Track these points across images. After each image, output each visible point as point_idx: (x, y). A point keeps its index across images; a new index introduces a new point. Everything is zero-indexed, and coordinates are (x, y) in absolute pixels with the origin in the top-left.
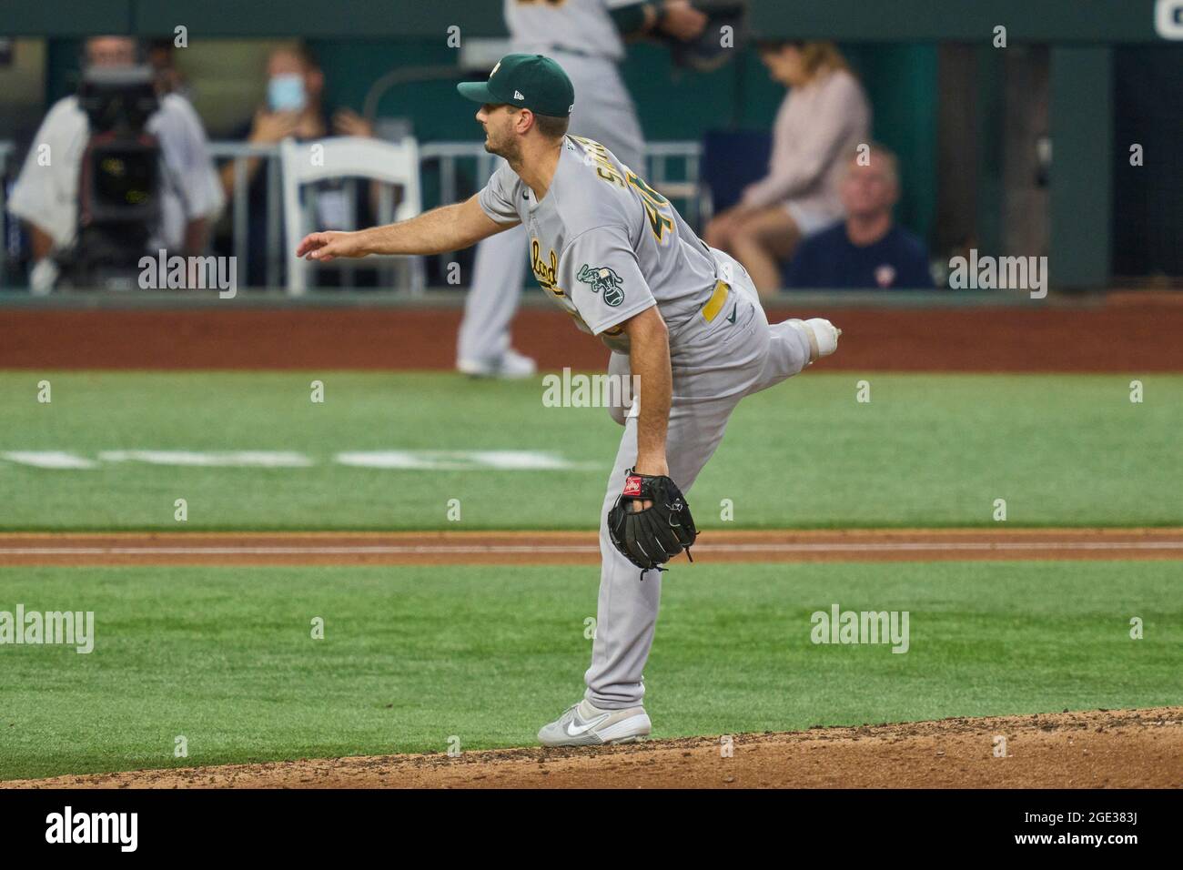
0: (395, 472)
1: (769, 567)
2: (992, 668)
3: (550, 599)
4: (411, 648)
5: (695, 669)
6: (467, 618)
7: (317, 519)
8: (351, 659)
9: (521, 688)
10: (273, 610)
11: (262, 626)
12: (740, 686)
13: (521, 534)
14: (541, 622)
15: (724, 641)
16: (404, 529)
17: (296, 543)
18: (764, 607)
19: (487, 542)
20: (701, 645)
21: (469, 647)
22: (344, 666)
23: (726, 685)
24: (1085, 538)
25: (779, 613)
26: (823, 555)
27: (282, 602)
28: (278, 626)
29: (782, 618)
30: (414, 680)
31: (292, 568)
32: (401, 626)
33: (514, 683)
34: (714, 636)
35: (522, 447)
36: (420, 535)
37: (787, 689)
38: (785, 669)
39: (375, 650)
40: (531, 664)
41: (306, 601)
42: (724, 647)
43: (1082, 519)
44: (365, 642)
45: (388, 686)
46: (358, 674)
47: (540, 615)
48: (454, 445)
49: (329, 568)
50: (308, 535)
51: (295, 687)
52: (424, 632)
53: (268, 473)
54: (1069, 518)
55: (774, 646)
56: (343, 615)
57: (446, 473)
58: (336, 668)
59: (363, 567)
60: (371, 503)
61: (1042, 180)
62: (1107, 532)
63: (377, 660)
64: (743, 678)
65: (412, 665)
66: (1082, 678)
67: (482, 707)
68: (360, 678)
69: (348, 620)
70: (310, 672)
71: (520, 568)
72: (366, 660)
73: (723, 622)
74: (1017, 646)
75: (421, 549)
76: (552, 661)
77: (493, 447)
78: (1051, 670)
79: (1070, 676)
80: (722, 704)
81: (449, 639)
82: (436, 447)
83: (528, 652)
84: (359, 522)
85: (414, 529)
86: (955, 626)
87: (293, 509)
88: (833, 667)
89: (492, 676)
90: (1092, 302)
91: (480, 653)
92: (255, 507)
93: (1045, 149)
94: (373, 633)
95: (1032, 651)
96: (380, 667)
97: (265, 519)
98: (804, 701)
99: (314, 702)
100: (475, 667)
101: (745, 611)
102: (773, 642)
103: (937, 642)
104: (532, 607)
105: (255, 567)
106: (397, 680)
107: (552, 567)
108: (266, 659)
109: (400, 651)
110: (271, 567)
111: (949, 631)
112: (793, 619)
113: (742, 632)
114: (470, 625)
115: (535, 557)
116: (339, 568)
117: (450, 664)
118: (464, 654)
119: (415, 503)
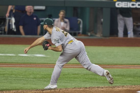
0: (25, 57)
1: (69, 68)
2: (95, 81)
3: (43, 72)
4: (27, 77)
5: (60, 80)
6: (34, 74)
7: (16, 62)
8: (20, 78)
9: (40, 82)
10: (11, 73)
11: (10, 74)
12: (66, 82)
13: (40, 64)
14: (42, 75)
15: (64, 77)
16: (26, 63)
17: (14, 65)
18: (69, 73)
19: (36, 65)
20: (61, 78)
21: (34, 77)
22: (19, 79)
23: (64, 82)
24: (107, 66)
25: (70, 74)
26: (76, 67)
27: (12, 72)
28: (11, 74)
29: (71, 75)
30: (27, 81)
31: (13, 68)
32: (26, 75)
33: (39, 82)
34: (62, 77)
35: (40, 54)
36: (28, 64)
37: (71, 83)
38: (71, 81)
39: (23, 77)
40: (41, 80)
41: (15, 72)
42: (64, 78)
43: (106, 64)
44: (21, 76)
45: (24, 82)
46: (21, 80)
47: (42, 74)
48: (32, 54)
49: (17, 68)
50: (15, 64)
51: (13, 82)
52: (28, 75)
53: (10, 56)
54: (104, 63)
55: (70, 78)
56: (19, 73)
57: (31, 57)
58: (18, 79)
59: (22, 68)
60: (22, 60)
61: (102, 24)
62: (109, 65)
63: (23, 79)
64: (66, 81)
65: (27, 79)
66: (106, 82)
67: (35, 84)
68: (21, 81)
69: (19, 74)
70: (15, 80)
71: (40, 68)
72: (22, 79)
73: (64, 75)
74: (98, 78)
75: (28, 66)
76: (44, 79)
77: (37, 54)
78: (102, 81)
79: (105, 82)
80: (64, 84)
81: (31, 76)
82: (30, 54)
83: (41, 78)
84: (21, 62)
85: (27, 63)
86: (91, 76)
87: (13, 61)
88: (77, 80)
89: (37, 81)
90: (108, 38)
91: (35, 78)
92: (9, 60)
93: (102, 20)
94: (23, 76)
95: (100, 79)
96: (23, 80)
97: (10, 62)
98: (73, 84)
99: (16, 83)
100: (34, 80)
101: (66, 74)
102: (70, 77)
103: (89, 78)
104: (41, 73)
105: (9, 67)
106: (25, 81)
107: (44, 68)
108: (10, 78)
109: (26, 78)
110: (10, 68)
111: (90, 76)
112: (72, 75)
113: (66, 76)
114: (34, 75)
115: (42, 67)
116: (19, 68)
117: (32, 79)
118: (33, 78)
119: (27, 60)
